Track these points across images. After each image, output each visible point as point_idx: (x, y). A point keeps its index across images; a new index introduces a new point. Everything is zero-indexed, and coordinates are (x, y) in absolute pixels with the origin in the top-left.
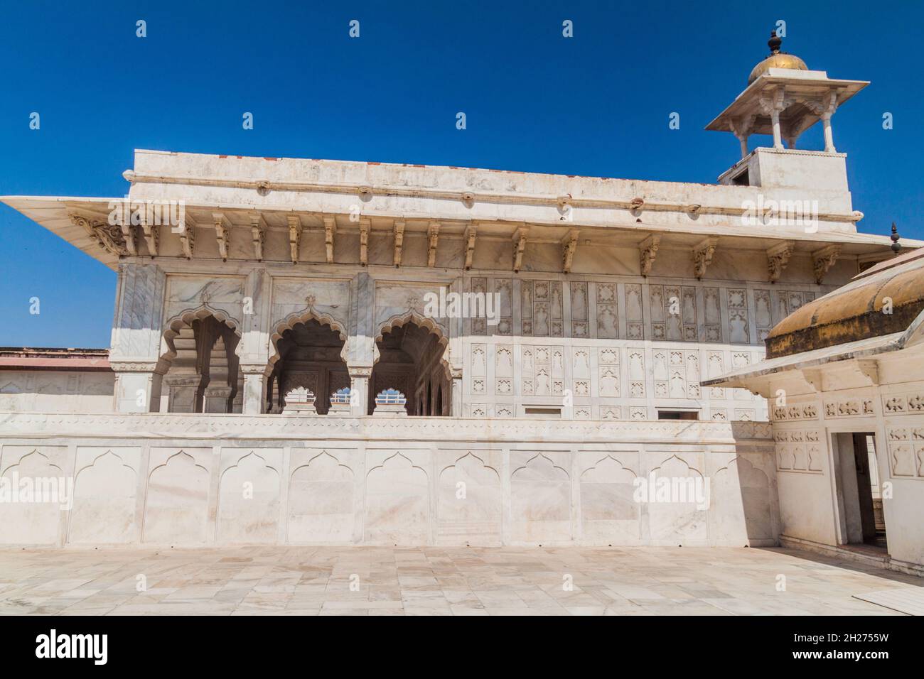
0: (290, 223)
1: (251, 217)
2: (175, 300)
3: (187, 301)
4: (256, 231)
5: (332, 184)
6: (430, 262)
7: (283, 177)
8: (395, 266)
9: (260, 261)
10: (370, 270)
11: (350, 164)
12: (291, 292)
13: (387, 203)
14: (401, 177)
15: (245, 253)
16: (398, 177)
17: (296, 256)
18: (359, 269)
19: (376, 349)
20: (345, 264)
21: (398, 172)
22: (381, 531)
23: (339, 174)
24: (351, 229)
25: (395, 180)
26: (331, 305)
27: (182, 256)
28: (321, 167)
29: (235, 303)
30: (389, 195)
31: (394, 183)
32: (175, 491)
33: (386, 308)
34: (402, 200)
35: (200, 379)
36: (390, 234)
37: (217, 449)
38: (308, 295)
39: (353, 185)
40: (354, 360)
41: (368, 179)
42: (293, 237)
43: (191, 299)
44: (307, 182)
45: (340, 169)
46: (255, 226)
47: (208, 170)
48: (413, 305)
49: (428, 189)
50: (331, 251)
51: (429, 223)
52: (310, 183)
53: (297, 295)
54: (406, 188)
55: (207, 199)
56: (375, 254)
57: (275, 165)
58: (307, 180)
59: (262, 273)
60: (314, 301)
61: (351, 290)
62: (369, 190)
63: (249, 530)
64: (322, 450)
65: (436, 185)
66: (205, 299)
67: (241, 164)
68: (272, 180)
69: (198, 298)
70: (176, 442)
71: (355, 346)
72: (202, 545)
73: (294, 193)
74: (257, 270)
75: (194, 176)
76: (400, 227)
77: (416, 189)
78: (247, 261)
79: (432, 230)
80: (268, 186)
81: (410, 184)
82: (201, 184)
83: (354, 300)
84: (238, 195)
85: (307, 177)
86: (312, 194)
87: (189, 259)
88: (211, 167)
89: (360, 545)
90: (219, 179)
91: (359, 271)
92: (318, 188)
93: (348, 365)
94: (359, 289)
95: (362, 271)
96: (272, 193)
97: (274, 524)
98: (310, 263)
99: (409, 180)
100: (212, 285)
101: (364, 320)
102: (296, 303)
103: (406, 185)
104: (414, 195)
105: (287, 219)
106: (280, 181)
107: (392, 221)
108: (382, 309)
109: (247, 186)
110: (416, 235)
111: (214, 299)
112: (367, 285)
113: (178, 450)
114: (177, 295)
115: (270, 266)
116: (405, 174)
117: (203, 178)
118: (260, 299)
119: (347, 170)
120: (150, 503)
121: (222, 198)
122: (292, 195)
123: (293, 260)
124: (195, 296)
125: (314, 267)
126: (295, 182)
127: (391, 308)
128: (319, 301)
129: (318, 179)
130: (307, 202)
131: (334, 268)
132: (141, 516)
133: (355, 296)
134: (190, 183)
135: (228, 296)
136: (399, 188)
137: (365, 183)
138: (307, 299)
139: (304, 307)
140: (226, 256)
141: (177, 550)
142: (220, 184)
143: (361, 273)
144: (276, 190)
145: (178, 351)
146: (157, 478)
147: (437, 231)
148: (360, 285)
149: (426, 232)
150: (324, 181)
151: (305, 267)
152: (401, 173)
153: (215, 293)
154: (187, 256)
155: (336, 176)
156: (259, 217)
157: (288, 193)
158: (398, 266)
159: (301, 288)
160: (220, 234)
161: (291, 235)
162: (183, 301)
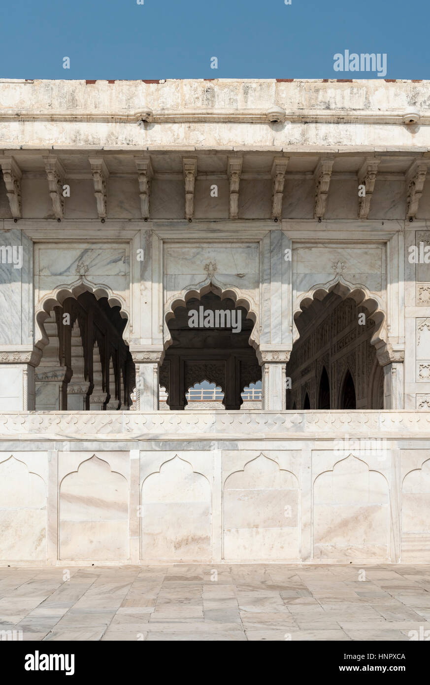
0: (187, 167)
1: (137, 162)
2: (45, 274)
3: (61, 274)
4: (143, 180)
5: (231, 112)
6: (362, 212)
7: (168, 106)
8: (317, 220)
9: (146, 219)
10: (285, 225)
11: (254, 83)
12: (186, 259)
13: (303, 134)
14: (320, 98)
15: (127, 210)
16: (317, 98)
17: (192, 211)
18: (271, 226)
19: (295, 329)
20: (253, 219)
21: (317, 91)
22: (332, 546)
23: (240, 97)
24: (258, 172)
25: (313, 102)
26: (236, 273)
27: (51, 217)
28: (216, 89)
29: (118, 275)
30: (306, 123)
31: (312, 107)
32: (89, 502)
33: (306, 275)
34: (324, 129)
35: (64, 372)
36: (309, 177)
37: (134, 454)
38: (207, 262)
39: (259, 112)
40: (268, 342)
41: (277, 103)
42: (190, 186)
43: (66, 271)
44: (200, 111)
45: (242, 91)
46: (143, 174)
47: (73, 101)
48: (339, 270)
49: (358, 113)
50: (236, 202)
51: (365, 159)
52: (205, 111)
53: (193, 263)
54: (328, 112)
55: (74, 141)
56: (290, 204)
57: (157, 90)
58: (199, 107)
59: (150, 236)
60: (215, 269)
61: (261, 254)
62: (281, 118)
63: (178, 546)
64: (258, 453)
65: (367, 106)
66: (82, 272)
67: (114, 91)
68: (156, 110)
69: (73, 270)
70: (86, 445)
71: (269, 325)
72: (126, 563)
73: (183, 125)
74: (143, 232)
75: (58, 110)
76: (327, 166)
77: (343, 113)
78: (130, 220)
79: (370, 169)
80: (150, 119)
81: (333, 106)
82: (66, 120)
83: (266, 267)
84: (112, 134)
85: (199, 104)
86: (206, 126)
87: (59, 220)
88: (77, 98)
89: (309, 562)
90: (88, 112)
91: (270, 228)
92: (214, 118)
93: (261, 348)
94: (271, 252)
95: (274, 228)
96: (157, 127)
97: (207, 539)
98: (209, 221)
99: (332, 101)
100: (89, 253)
101: (280, 291)
102: (194, 272)
103: (328, 108)
104: (339, 120)
105: (182, 162)
106: (166, 112)
107: (316, 158)
108: (302, 275)
109: (124, 120)
110: (343, 177)
111: (92, 271)
112: (281, 245)
113: (90, 455)
114: (48, 267)
115: (159, 225)
116: (326, 92)
117: (69, 112)
118: (149, 268)
119: (250, 91)
120: (63, 517)
121: (93, 138)
122: (179, 129)
123: (188, 217)
124: (69, 268)
125: (213, 226)
126: (185, 111)
127: (311, 274)
128: (221, 269)
129: (212, 106)
130: (201, 138)
131: (239, 225)
132: (55, 531)
133: (266, 260)
134: (52, 119)
135: (109, 266)
136: (319, 112)
137: (276, 109)
138: (207, 267)
139: (204, 277)
140: (104, 216)
141: (97, 567)
142: (90, 119)
143: (274, 231)
144: (160, 123)
145: (49, 338)
146: (68, 487)
147: (375, 170)
148: (272, 247)
149: (357, 172)
150: (221, 107)
151: (203, 226)
152: (321, 93)
153: (94, 263)
154: (58, 217)
155: (236, 101)
156: (147, 162)
157: (175, 126)
158: (320, 219)
159: (198, 254)
160: (99, 186)
161: (187, 183)
162: (56, 275)
